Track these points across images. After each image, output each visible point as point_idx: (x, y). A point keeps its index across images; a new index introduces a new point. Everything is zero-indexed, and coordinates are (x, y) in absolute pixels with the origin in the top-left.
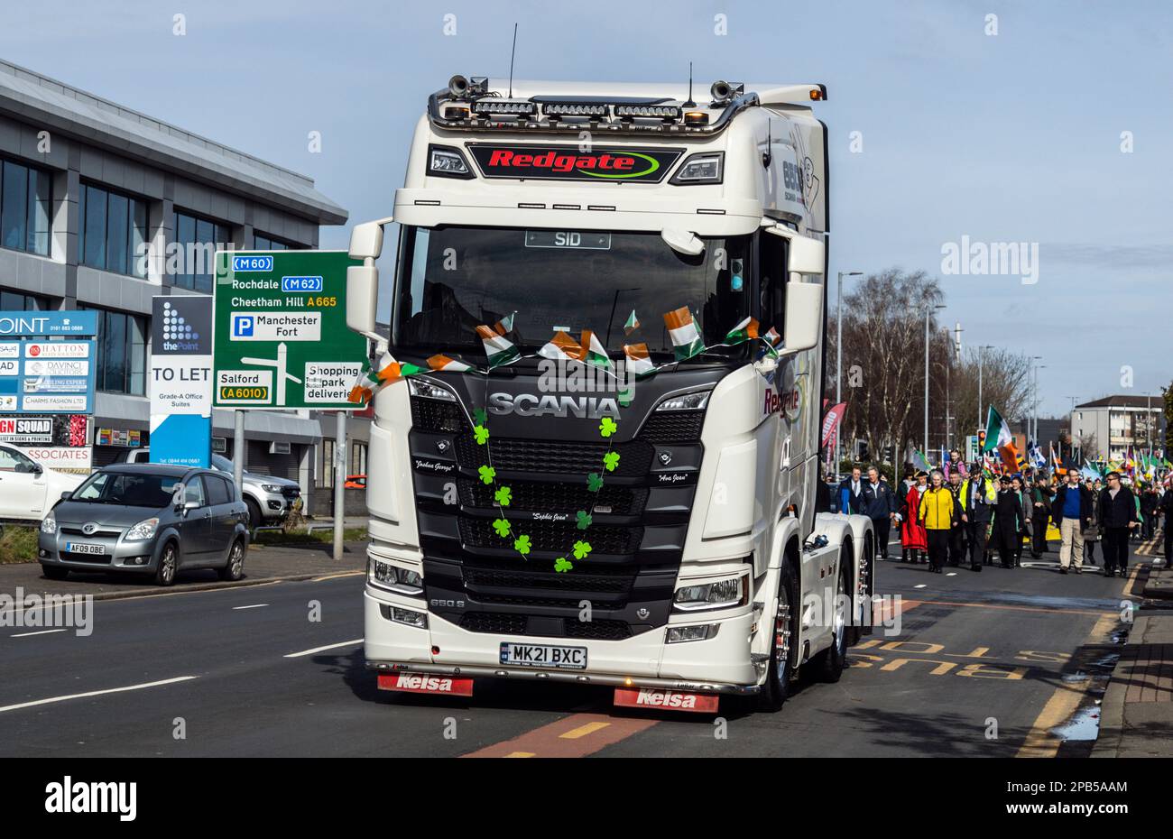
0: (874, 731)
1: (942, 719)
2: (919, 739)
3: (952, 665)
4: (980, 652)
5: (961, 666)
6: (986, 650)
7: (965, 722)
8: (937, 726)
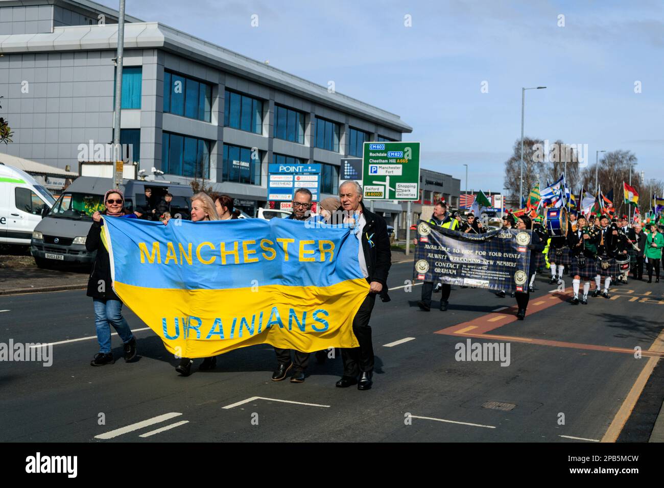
0: (608, 321)
1: (635, 318)
2: (624, 325)
3: (637, 298)
4: (648, 293)
5: (641, 298)
6: (650, 293)
7: (644, 319)
8: (633, 321)
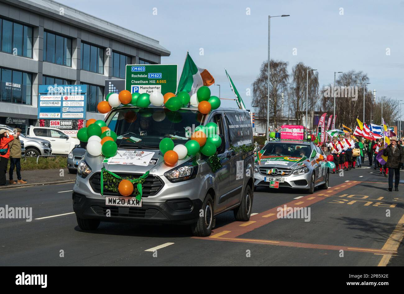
0: (347, 224)
1: (371, 221)
2: (363, 227)
3: (371, 203)
4: (381, 198)
5: (374, 203)
6: (383, 198)
7: (378, 221)
8: (369, 223)
